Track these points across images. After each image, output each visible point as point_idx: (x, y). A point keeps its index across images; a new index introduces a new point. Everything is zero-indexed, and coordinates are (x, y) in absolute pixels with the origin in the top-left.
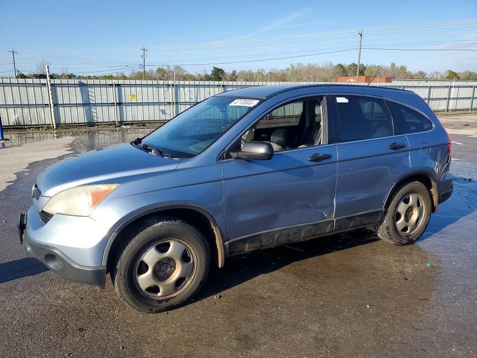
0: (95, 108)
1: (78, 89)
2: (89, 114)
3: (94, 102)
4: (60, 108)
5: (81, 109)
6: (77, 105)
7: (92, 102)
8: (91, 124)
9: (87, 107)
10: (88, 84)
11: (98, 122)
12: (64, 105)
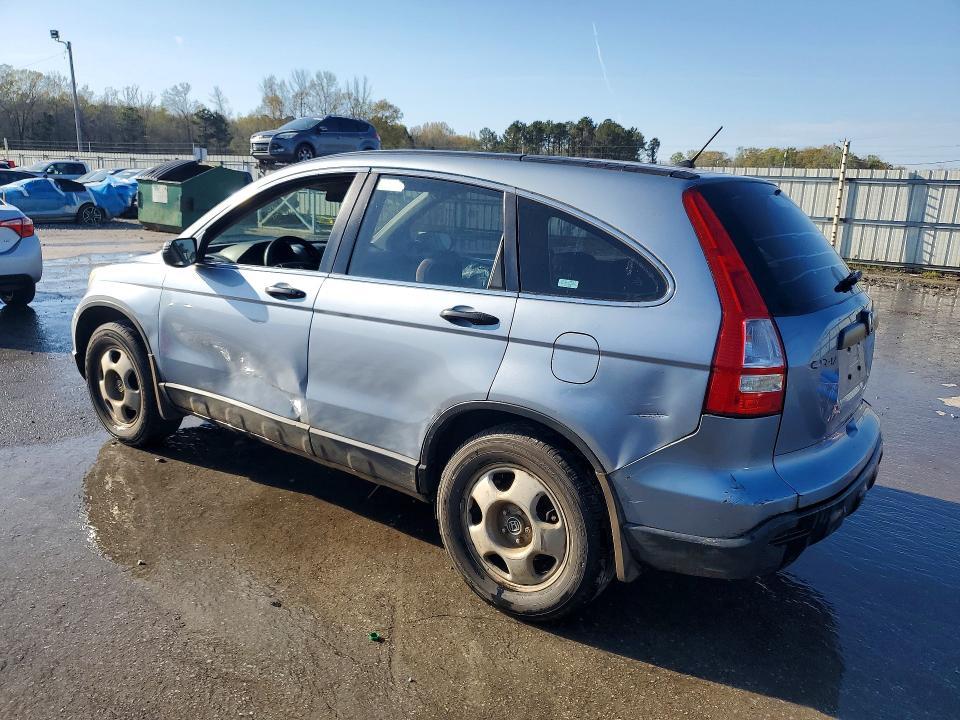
0: (932, 233)
1: (905, 191)
2: (915, 246)
3: (934, 221)
4: (855, 228)
5: (899, 234)
6: (892, 224)
7: (928, 219)
8: (912, 268)
9: (914, 231)
10: (930, 180)
11: (930, 266)
12: (865, 223)
